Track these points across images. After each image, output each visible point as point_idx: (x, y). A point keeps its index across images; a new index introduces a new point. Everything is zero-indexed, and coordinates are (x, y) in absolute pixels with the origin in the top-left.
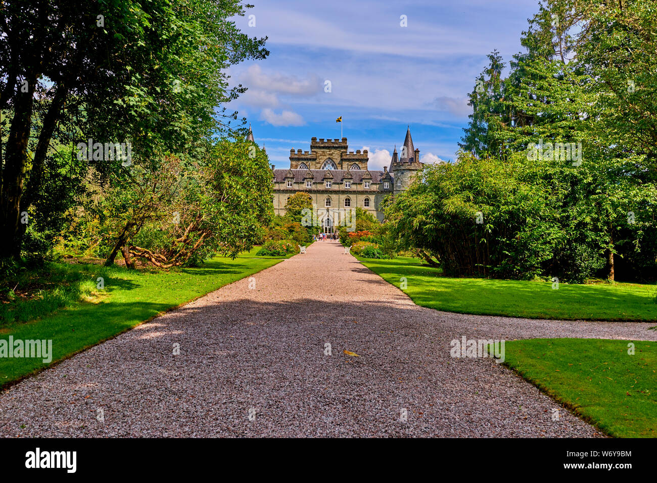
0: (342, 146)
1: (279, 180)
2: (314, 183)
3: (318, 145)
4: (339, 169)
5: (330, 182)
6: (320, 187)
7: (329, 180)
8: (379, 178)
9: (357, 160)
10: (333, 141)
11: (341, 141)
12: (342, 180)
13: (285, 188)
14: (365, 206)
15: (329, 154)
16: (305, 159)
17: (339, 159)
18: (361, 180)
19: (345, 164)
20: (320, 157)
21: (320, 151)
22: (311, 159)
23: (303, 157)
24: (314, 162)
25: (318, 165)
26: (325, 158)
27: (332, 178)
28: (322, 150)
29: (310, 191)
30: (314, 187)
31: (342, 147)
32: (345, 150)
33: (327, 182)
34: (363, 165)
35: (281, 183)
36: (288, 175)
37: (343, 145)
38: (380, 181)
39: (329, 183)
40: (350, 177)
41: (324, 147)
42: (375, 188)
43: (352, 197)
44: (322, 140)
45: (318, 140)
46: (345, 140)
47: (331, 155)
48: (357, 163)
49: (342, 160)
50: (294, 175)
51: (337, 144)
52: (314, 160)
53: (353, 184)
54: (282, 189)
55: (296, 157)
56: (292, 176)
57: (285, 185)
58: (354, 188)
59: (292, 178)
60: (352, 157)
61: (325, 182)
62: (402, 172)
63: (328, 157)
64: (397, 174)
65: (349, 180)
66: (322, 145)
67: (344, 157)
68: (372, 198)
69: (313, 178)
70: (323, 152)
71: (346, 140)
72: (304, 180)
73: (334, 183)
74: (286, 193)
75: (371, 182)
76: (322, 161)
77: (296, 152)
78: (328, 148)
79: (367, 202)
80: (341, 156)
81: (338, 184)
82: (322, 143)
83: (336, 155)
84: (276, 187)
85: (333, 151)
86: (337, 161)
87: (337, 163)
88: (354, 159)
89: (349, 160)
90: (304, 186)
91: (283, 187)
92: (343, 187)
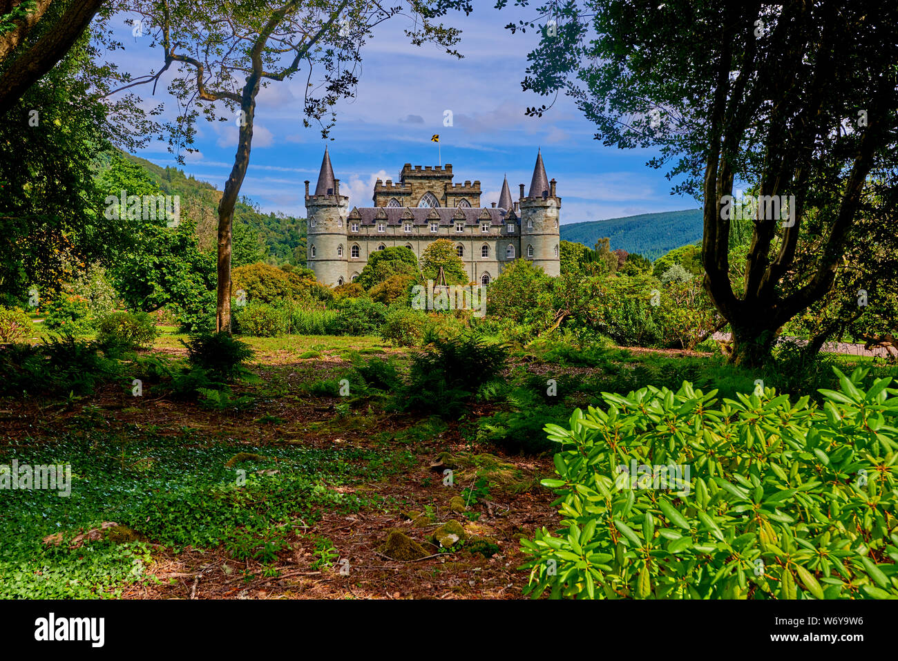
0: (444, 175)
1: (366, 223)
2: (414, 226)
3: (413, 174)
4: (443, 207)
5: (436, 224)
6: (422, 232)
7: (434, 222)
8: (500, 219)
9: (466, 194)
10: (433, 169)
11: (443, 168)
12: (452, 222)
13: (375, 233)
14: (483, 255)
15: (429, 187)
16: (397, 194)
17: (443, 193)
18: (477, 222)
19: (451, 200)
20: (417, 191)
21: (416, 183)
22: (404, 194)
23: (394, 190)
24: (408, 198)
25: (415, 202)
26: (424, 191)
27: (438, 220)
28: (419, 181)
29: (409, 237)
30: (414, 232)
31: (445, 177)
32: (449, 181)
33: (432, 224)
34: (475, 201)
35: (370, 226)
36: (379, 216)
37: (447, 174)
38: (502, 222)
39: (434, 226)
40: (462, 217)
41: (421, 178)
42: (496, 231)
43: (466, 244)
44: (419, 167)
45: (413, 168)
46: (449, 167)
47: (432, 187)
48: (467, 198)
49: (446, 194)
50: (387, 215)
51: (439, 172)
52: (409, 194)
53: (467, 226)
54: (371, 234)
55: (385, 190)
56: (384, 217)
57: (375, 228)
58: (468, 231)
59: (384, 219)
60: (459, 191)
61: (429, 224)
62: (534, 210)
63: (427, 190)
64: (527, 213)
65: (462, 222)
66: (420, 175)
67: (449, 191)
68: (492, 245)
69: (413, 220)
70: (421, 183)
71: (451, 167)
72: (400, 222)
73: (441, 226)
74: (377, 240)
75: (491, 224)
76: (419, 196)
77: (384, 184)
78: (427, 178)
79: (485, 250)
80: (445, 189)
81: (447, 226)
82: (420, 171)
83: (438, 188)
84: (364, 232)
85: (433, 182)
86: (440, 196)
87: (439, 198)
88: (462, 194)
89: (455, 194)
90: (401, 231)
91: (372, 231)
92: (453, 231)
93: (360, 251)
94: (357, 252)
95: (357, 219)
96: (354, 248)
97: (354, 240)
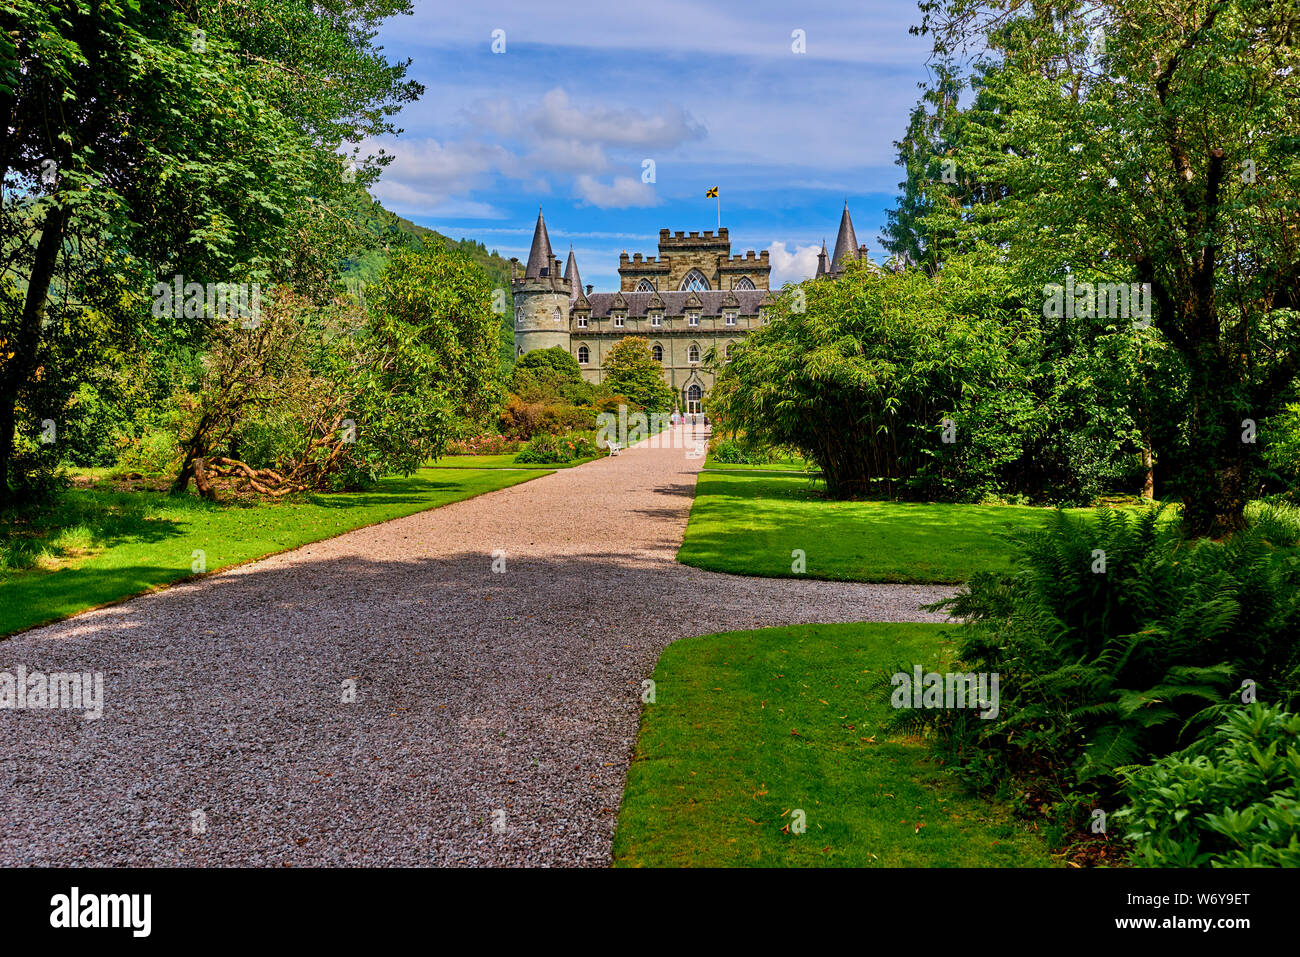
0: (719, 244)
1: (598, 315)
2: (666, 318)
3: (672, 244)
4: (715, 289)
5: (696, 314)
6: (677, 326)
7: (694, 311)
9: (748, 270)
10: (701, 235)
11: (716, 234)
12: (720, 311)
13: (611, 329)
15: (695, 261)
16: (649, 272)
17: (714, 269)
18: (757, 310)
19: (726, 280)
20: (678, 267)
21: (676, 256)
22: (658, 272)
23: (645, 267)
24: (665, 278)
25: (674, 284)
26: (687, 268)
27: (700, 308)
28: (681, 254)
29: (658, 334)
30: (666, 326)
31: (719, 247)
32: (724, 253)
33: (691, 314)
34: (761, 280)
35: (604, 319)
36: (616, 305)
37: (720, 242)
39: (694, 317)
40: (734, 304)
41: (683, 248)
44: (680, 234)
45: (672, 235)
46: (724, 232)
47: (699, 262)
48: (749, 276)
49: (720, 271)
50: (626, 304)
51: (709, 240)
52: (667, 272)
53: (741, 317)
54: (605, 330)
55: (632, 268)
56: (623, 305)
57: (610, 322)
58: (743, 324)
59: (623, 309)
60: (738, 266)
61: (686, 314)
63: (692, 266)
65: (734, 310)
66: (681, 244)
67: (724, 266)
69: (663, 309)
70: (683, 257)
71: (727, 232)
72: (646, 312)
73: (704, 317)
74: (613, 339)
76: (681, 275)
77: (631, 260)
78: (692, 248)
80: (718, 264)
81: (711, 318)
82: (681, 240)
83: (708, 262)
84: (594, 327)
85: (701, 255)
86: (711, 273)
87: (710, 277)
88: (742, 270)
89: (732, 271)
90: (647, 325)
91: (607, 326)
92: (721, 324)
93: (590, 354)
94: (587, 356)
95: (585, 310)
96: (581, 350)
97: (581, 338)
